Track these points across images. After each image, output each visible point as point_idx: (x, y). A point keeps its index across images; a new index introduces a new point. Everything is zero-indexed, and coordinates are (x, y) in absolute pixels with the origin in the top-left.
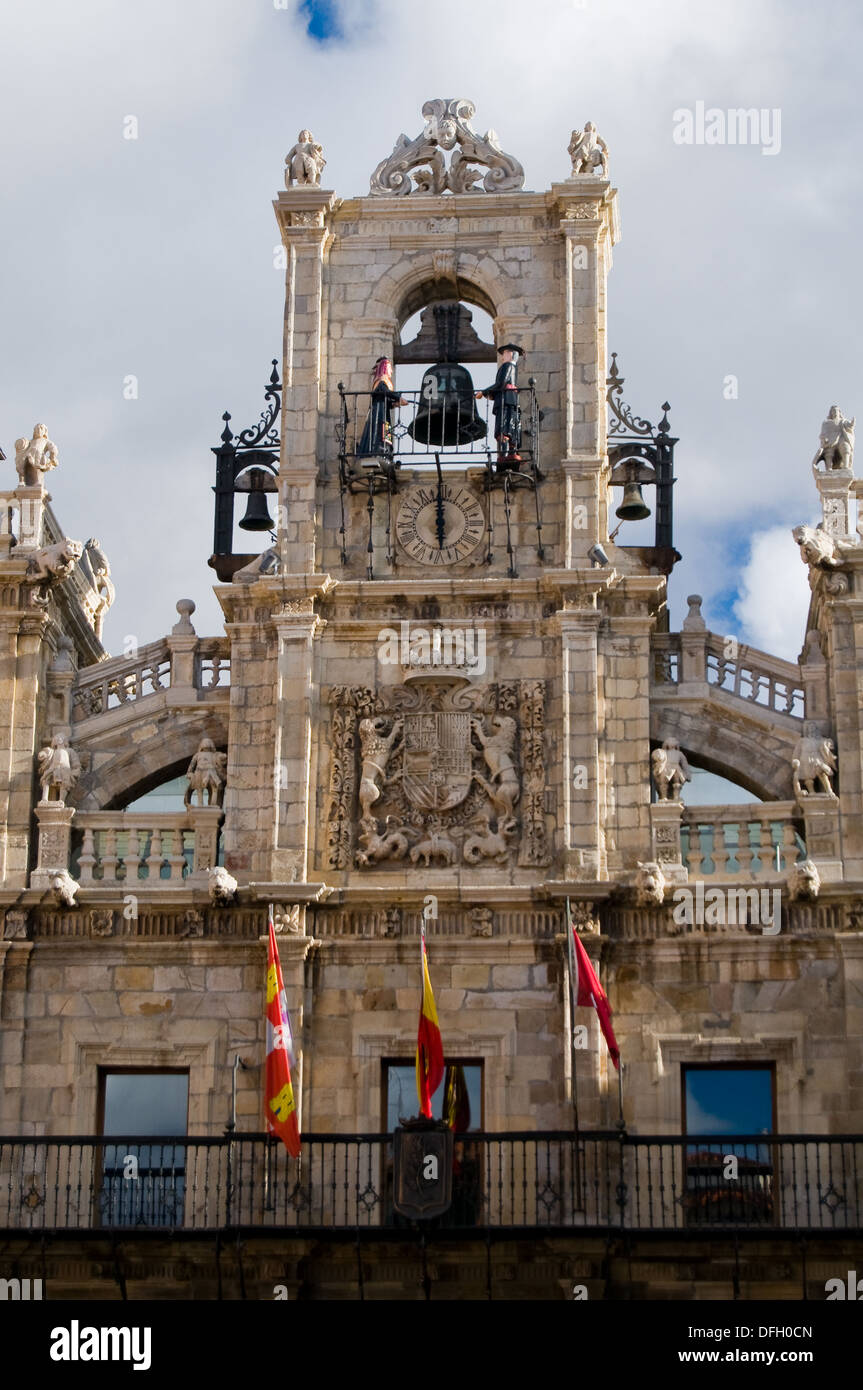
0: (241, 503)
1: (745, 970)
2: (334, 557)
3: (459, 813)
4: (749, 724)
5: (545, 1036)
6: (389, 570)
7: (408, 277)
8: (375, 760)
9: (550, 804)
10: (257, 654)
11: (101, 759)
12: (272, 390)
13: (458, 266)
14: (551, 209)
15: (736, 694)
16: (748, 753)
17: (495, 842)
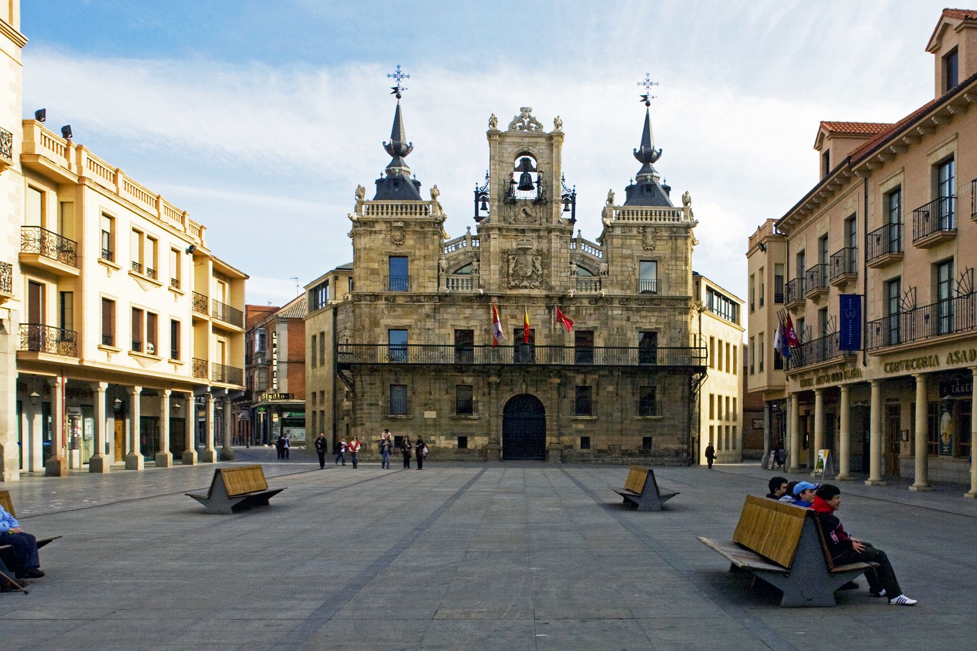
0: (480, 204)
1: (588, 312)
2: (502, 219)
3: (530, 278)
4: (591, 259)
5: (548, 325)
6: (514, 222)
7: (517, 152)
8: (512, 266)
9: (549, 276)
10: (486, 240)
11: (452, 263)
12: (487, 177)
13: (529, 149)
14: (550, 137)
15: (587, 252)
16: (590, 266)
17: (537, 284)
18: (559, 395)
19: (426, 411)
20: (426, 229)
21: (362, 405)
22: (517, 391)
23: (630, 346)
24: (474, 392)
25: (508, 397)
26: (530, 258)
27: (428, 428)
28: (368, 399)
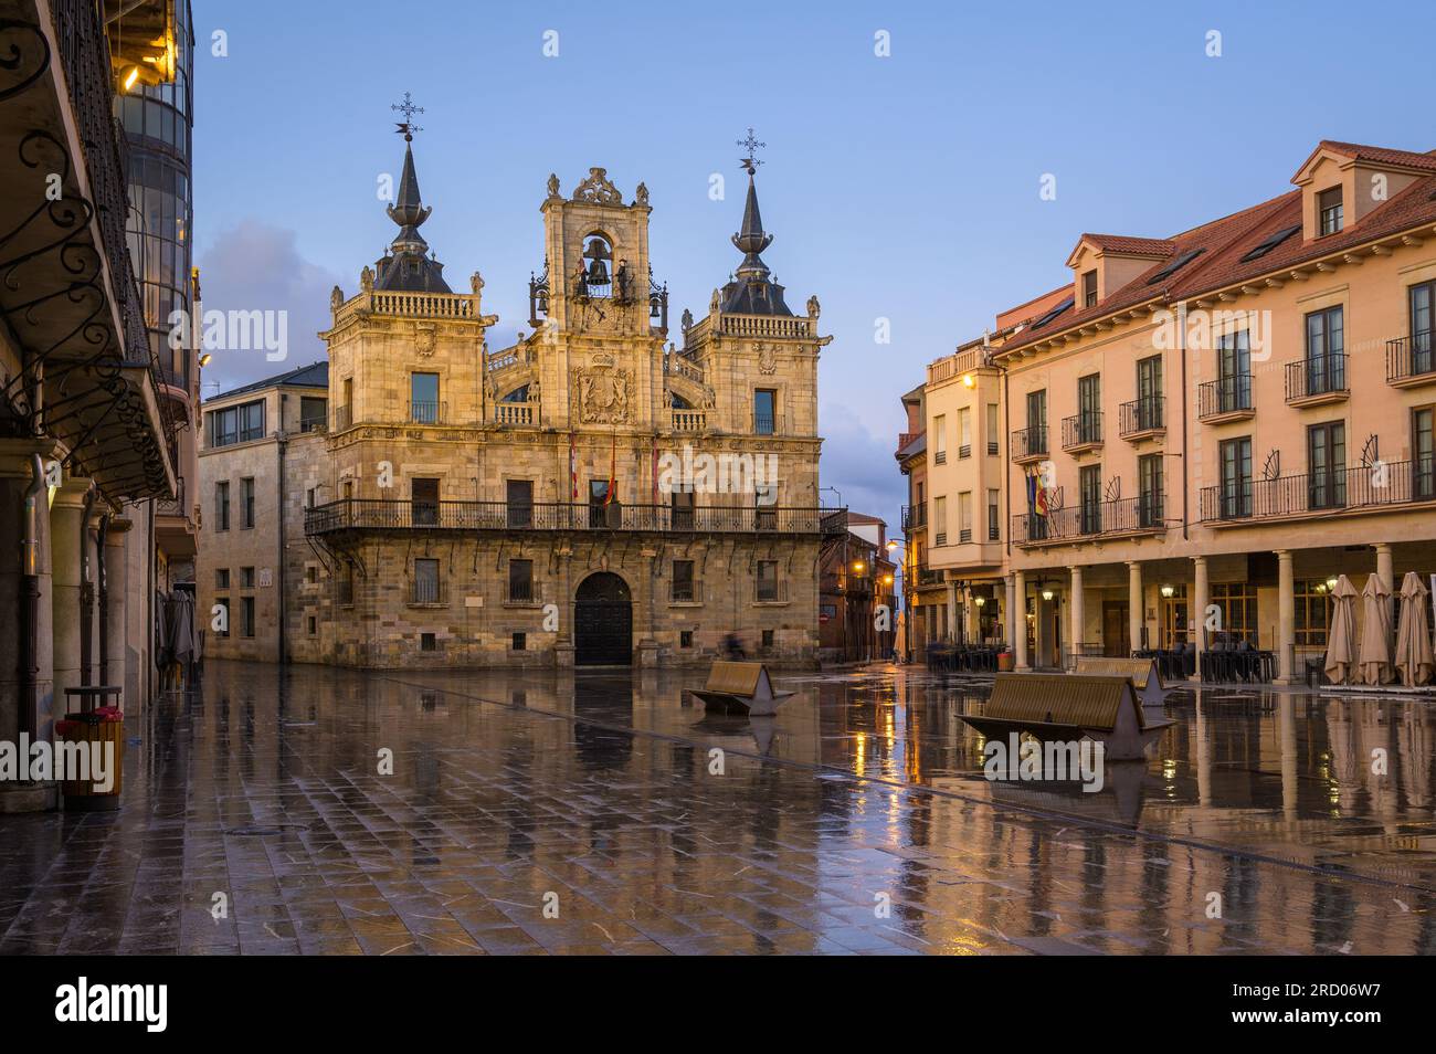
2: (570, 324)
4: (690, 385)
6: (586, 329)
7: (587, 230)
9: (636, 406)
11: (500, 384)
12: (546, 264)
13: (601, 227)
15: (686, 375)
16: (689, 393)
17: (621, 418)
18: (653, 573)
19: (468, 595)
20: (466, 335)
21: (374, 588)
22: (595, 568)
23: (745, 506)
24: (535, 569)
25: (582, 575)
26: (610, 381)
27: (470, 621)
28: (384, 579)
